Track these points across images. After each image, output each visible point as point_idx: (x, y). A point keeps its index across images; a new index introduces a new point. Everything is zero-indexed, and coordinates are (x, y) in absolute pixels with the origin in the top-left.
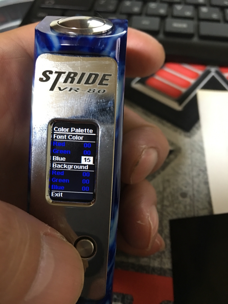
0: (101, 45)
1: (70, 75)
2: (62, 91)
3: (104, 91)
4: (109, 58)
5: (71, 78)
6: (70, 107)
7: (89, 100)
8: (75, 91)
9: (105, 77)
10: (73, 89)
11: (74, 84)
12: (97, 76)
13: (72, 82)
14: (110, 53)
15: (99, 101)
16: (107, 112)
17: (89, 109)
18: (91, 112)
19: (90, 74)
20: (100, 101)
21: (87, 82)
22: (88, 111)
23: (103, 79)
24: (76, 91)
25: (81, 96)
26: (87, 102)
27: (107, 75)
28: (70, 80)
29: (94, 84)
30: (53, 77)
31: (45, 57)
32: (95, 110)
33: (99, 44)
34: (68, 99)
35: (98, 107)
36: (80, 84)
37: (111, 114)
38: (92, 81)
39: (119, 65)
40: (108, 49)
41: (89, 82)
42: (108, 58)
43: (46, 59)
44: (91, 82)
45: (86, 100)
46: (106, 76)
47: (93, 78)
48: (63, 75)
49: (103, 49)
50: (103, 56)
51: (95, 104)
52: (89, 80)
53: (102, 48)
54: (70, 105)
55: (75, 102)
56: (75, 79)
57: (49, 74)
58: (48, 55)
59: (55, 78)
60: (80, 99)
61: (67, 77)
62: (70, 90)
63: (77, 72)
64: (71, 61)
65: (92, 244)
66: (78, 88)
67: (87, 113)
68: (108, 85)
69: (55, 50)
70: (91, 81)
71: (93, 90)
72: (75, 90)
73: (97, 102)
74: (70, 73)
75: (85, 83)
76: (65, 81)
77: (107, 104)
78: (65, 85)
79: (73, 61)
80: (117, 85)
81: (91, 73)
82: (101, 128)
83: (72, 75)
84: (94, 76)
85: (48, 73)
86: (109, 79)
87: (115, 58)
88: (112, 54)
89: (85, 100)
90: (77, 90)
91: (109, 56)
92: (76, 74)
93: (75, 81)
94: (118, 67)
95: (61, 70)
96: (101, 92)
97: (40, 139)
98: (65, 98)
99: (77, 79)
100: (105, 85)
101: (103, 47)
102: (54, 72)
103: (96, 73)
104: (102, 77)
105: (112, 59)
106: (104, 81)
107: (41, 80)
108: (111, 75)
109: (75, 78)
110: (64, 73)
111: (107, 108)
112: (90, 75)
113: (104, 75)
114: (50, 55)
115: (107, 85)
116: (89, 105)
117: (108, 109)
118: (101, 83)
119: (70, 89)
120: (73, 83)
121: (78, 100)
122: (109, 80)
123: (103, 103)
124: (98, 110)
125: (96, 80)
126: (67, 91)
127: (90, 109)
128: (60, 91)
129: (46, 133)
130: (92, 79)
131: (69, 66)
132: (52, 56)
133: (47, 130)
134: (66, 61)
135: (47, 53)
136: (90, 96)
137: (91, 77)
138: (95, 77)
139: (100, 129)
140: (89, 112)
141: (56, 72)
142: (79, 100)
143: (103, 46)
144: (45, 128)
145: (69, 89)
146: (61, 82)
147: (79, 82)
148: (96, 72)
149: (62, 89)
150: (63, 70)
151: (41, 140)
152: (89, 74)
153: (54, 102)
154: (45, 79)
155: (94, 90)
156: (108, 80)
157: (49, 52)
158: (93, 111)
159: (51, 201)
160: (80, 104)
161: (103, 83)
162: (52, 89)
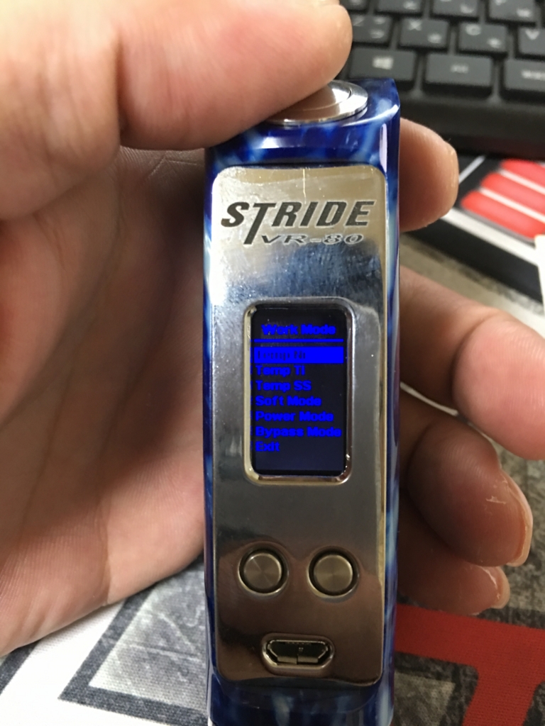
0: (351, 142)
1: (286, 209)
2: (270, 244)
3: (360, 237)
4: (367, 166)
5: (288, 214)
6: (289, 276)
7: (328, 259)
8: (298, 243)
9: (360, 207)
10: (292, 238)
11: (294, 226)
12: (342, 206)
13: (290, 223)
14: (369, 156)
15: (349, 259)
16: (368, 281)
17: (328, 278)
18: (333, 283)
19: (328, 203)
20: (351, 259)
21: (322, 222)
22: (327, 282)
23: (356, 212)
24: (300, 242)
25: (310, 252)
26: (324, 263)
27: (364, 203)
28: (285, 218)
29: (337, 224)
30: (250, 215)
31: (232, 175)
32: (342, 278)
33: (347, 140)
34: (283, 259)
35: (348, 272)
36: (308, 227)
37: (376, 285)
38: (333, 217)
39: (388, 180)
40: (365, 149)
41: (327, 221)
42: (364, 167)
43: (234, 180)
44: (331, 220)
45: (321, 258)
46: (363, 206)
47: (335, 213)
48: (269, 209)
49: (356, 150)
50: (355, 163)
51: (340, 266)
52: (326, 217)
53: (352, 148)
54: (288, 271)
55: (298, 265)
56: (295, 216)
57: (243, 209)
58: (237, 170)
59: (254, 217)
60: (309, 257)
61: (278, 214)
62: (287, 241)
63: (300, 202)
64: (287, 179)
65: (349, 565)
66: (303, 235)
67: (324, 285)
68: (368, 225)
69: (253, 159)
70: (329, 219)
71: (336, 237)
72: (298, 240)
73: (346, 263)
74: (285, 205)
75: (318, 224)
76: (276, 223)
77: (368, 264)
78: (277, 231)
79: (291, 178)
80: (387, 222)
81: (329, 201)
82: (356, 317)
83: (290, 209)
84: (335, 207)
85: (238, 208)
86: (369, 211)
87: (379, 166)
88: (373, 158)
89: (318, 259)
90: (302, 240)
91: (366, 163)
92: (297, 206)
93: (296, 221)
94: (386, 184)
95: (266, 199)
96: (353, 240)
97: (229, 346)
98: (277, 258)
99: (300, 216)
100: (360, 224)
101: (355, 146)
102: (251, 205)
103: (341, 201)
104: (354, 208)
105: (373, 170)
106: (359, 216)
107: (225, 223)
108: (372, 203)
109: (296, 213)
110: (273, 205)
111: (367, 273)
112: (329, 206)
113: (359, 205)
114: (241, 170)
115: (365, 224)
116: (328, 269)
117: (370, 274)
118: (351, 222)
119: (286, 237)
120: (291, 225)
121: (304, 259)
122: (368, 214)
123: (359, 262)
124: (347, 279)
125: (341, 214)
126: (280, 242)
127: (331, 276)
128: (267, 244)
129: (240, 332)
130: (332, 214)
131: (283, 191)
132: (247, 171)
133: (241, 327)
134: (277, 180)
135: (235, 165)
136: (330, 250)
137: (330, 209)
138: (338, 210)
139: (354, 320)
140: (330, 284)
141: (256, 205)
142: (306, 260)
143: (356, 143)
144: (239, 323)
145: (285, 239)
146: (266, 226)
147: (305, 222)
148: (340, 199)
149: (269, 239)
150: (271, 199)
151: (231, 348)
152: (325, 204)
153: (255, 268)
154: (232, 220)
155: (338, 236)
156: (366, 213)
157: (240, 162)
158: (338, 281)
159: (256, 476)
160: (310, 268)
161: (357, 221)
162: (249, 240)
